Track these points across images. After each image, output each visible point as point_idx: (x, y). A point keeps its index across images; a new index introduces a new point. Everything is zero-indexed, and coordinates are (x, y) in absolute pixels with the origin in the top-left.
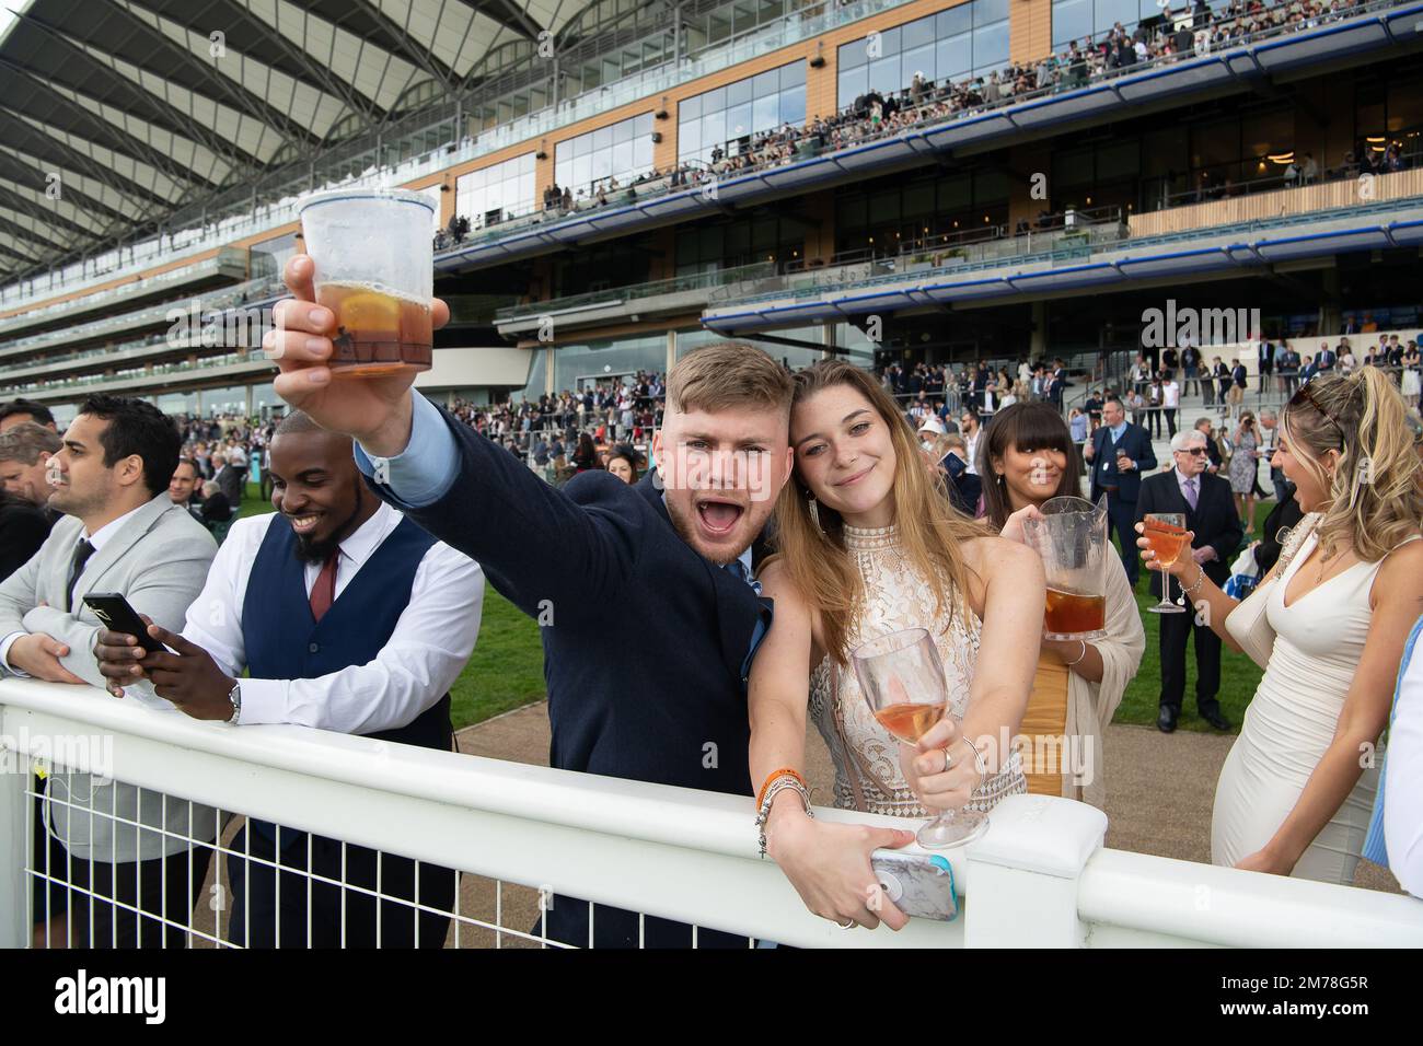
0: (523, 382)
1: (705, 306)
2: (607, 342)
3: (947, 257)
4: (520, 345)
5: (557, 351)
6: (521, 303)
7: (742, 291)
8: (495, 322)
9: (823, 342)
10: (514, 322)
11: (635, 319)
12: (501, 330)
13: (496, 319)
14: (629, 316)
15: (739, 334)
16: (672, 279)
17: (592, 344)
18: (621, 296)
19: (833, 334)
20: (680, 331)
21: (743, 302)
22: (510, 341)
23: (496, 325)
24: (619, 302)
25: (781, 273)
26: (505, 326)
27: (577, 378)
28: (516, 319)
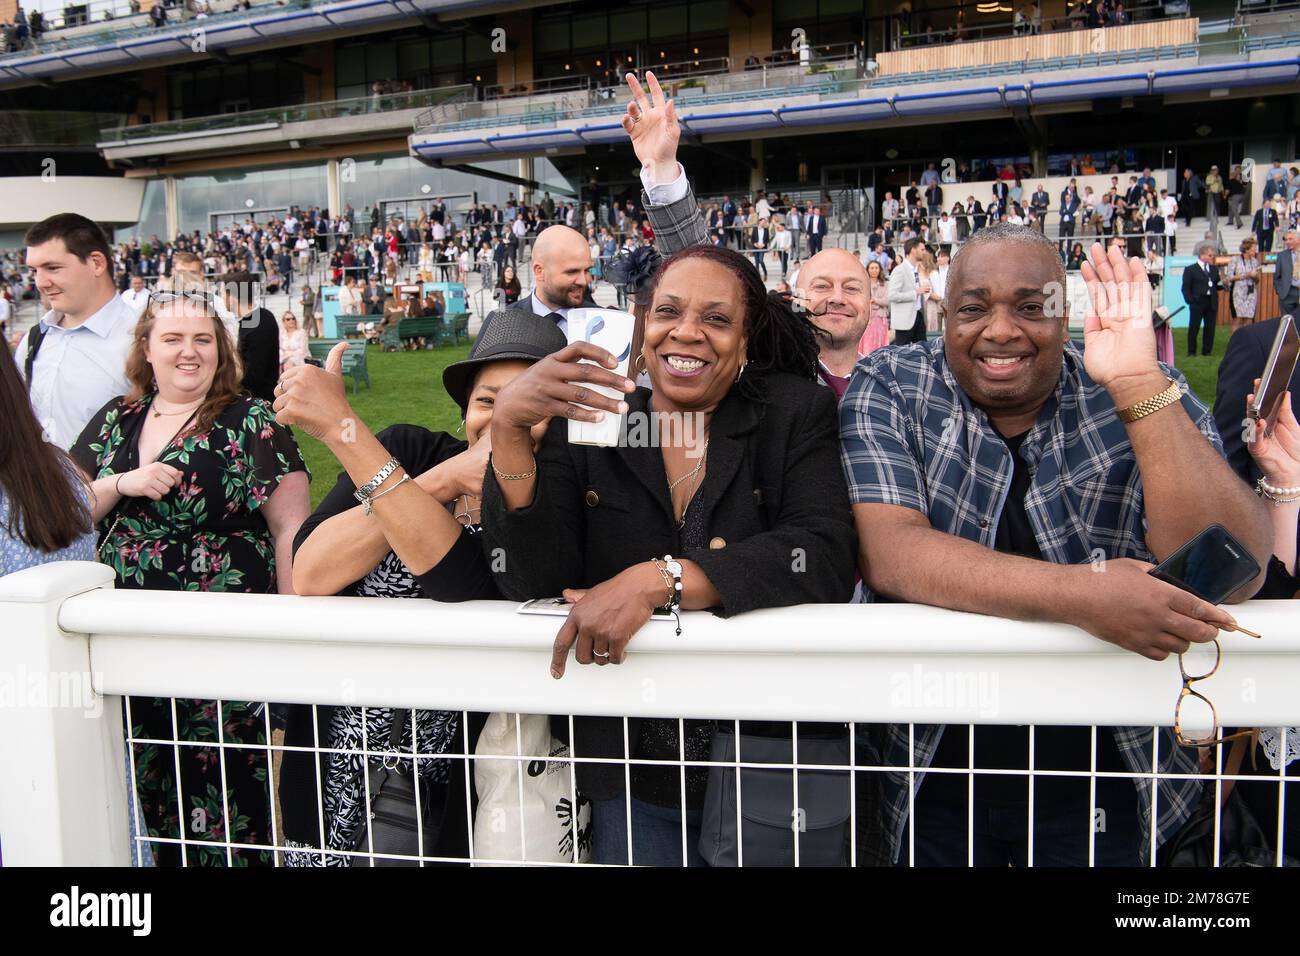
0: (134, 219)
1: (410, 130)
2: (240, 173)
3: (682, 88)
4: (129, 174)
5: (179, 182)
6: (127, 124)
7: (445, 116)
8: (99, 145)
9: (521, 176)
10: (128, 146)
11: (295, 145)
12: (109, 155)
13: (101, 141)
14: (288, 142)
15: (448, 164)
16: (334, 101)
17: (219, 175)
18: (276, 117)
19: (531, 168)
20: (358, 159)
21: (446, 129)
22: (118, 169)
23: (101, 150)
24: (275, 125)
25: (481, 98)
26: (113, 150)
27: (210, 214)
28: (131, 142)
